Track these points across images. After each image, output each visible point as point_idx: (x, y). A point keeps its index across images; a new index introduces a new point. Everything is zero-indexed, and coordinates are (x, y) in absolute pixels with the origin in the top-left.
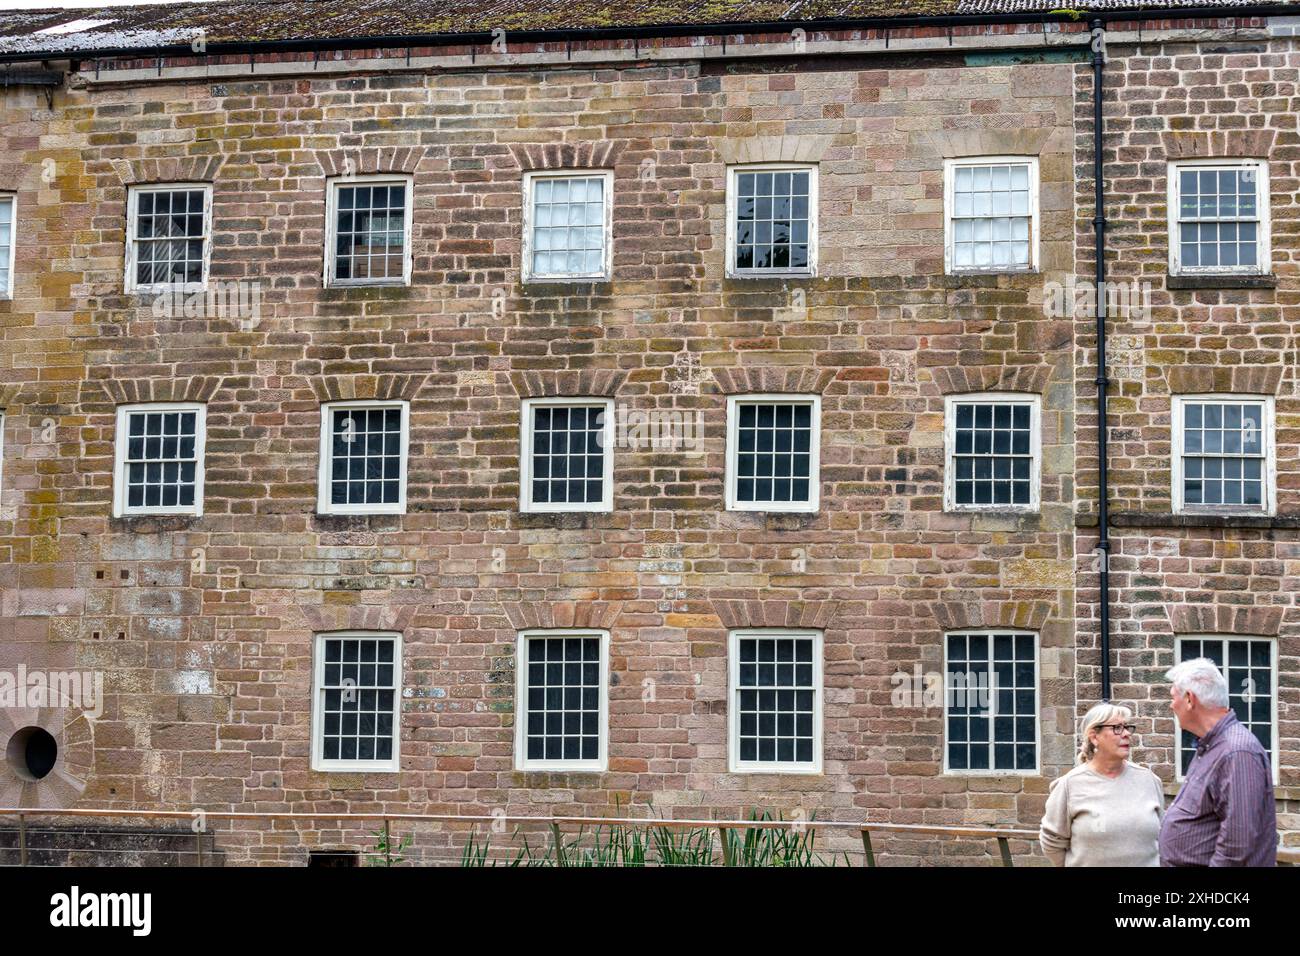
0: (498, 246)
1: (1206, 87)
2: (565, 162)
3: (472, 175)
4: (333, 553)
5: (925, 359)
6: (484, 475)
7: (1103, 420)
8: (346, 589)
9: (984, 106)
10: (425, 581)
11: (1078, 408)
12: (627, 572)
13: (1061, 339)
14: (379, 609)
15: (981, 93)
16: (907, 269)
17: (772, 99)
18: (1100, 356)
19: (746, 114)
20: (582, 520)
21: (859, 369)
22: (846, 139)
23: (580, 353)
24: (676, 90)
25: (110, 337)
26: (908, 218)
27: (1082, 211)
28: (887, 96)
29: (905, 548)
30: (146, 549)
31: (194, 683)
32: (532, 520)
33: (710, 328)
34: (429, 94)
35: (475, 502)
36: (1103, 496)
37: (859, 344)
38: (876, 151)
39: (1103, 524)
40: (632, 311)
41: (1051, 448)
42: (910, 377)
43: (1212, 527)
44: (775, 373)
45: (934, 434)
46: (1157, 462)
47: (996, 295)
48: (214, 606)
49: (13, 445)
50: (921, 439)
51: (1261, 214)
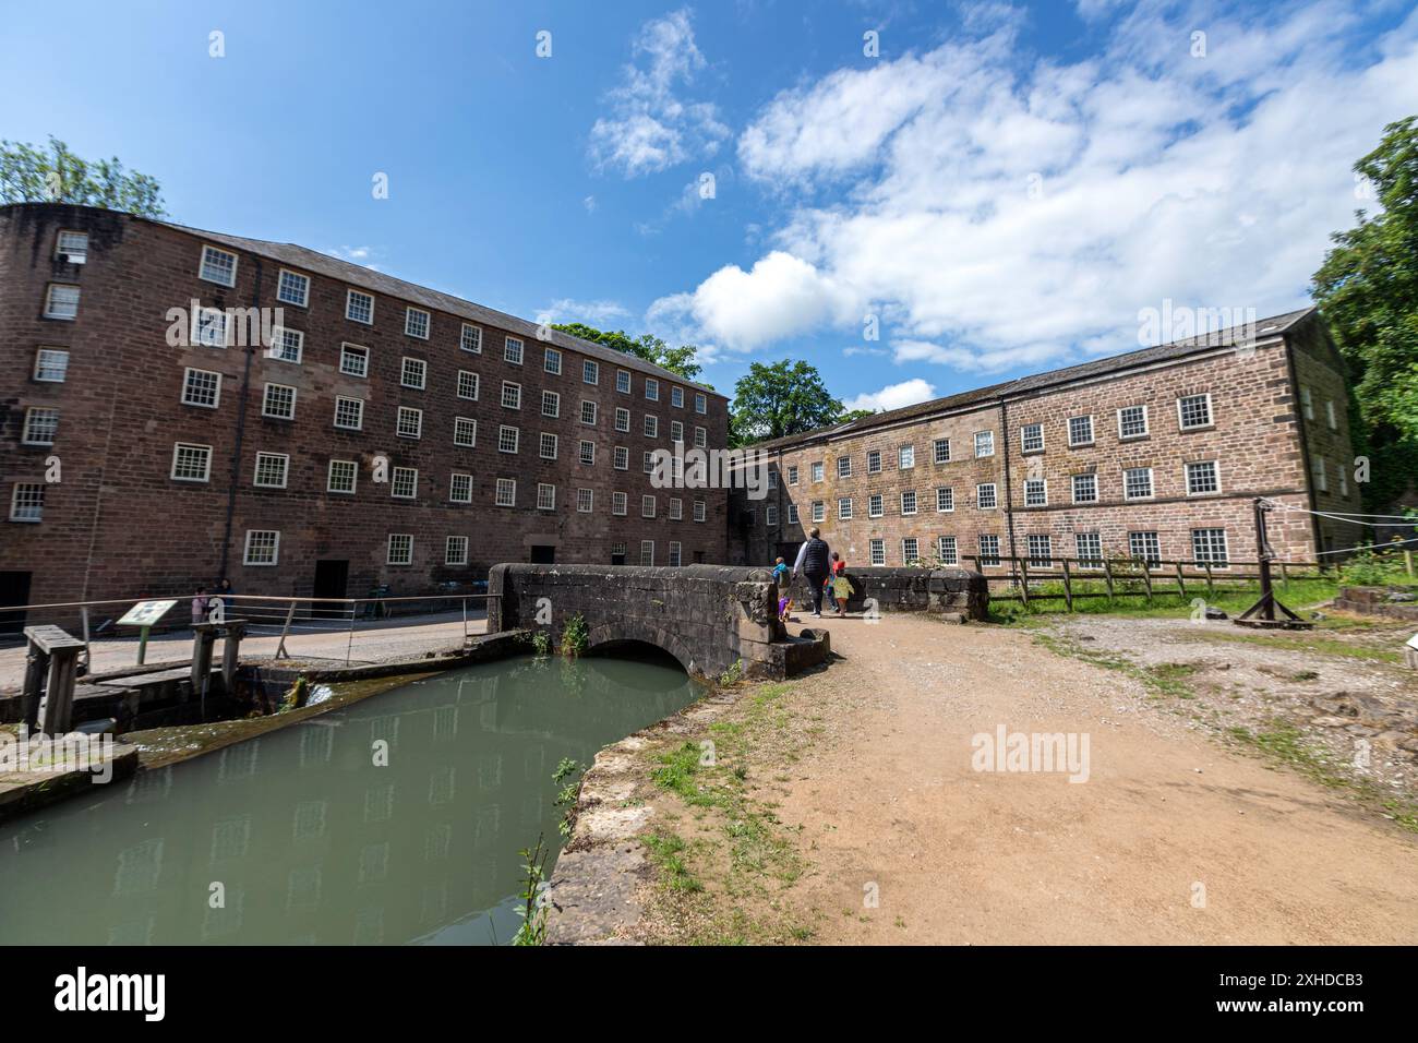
0: (896, 462)
1: (1027, 408)
2: (905, 446)
3: (890, 449)
4: (871, 524)
5: (972, 477)
6: (895, 508)
7: (1008, 487)
8: (874, 531)
9: (981, 420)
10: (886, 530)
11: (1003, 485)
12: (920, 526)
13: (999, 470)
14: (879, 535)
15: (979, 417)
16: (967, 458)
17: (939, 426)
18: (1007, 473)
19: (935, 430)
20: (911, 515)
21: (959, 480)
22: (954, 432)
23: (909, 482)
24: (923, 426)
25: (837, 487)
26: (968, 447)
27: (1002, 441)
28: (962, 421)
29: (970, 518)
30: (844, 525)
31: (852, 550)
32: (903, 517)
33: (932, 475)
34: (882, 434)
35: (894, 513)
36: (1009, 505)
37: (959, 475)
38: (960, 433)
39: (1010, 511)
40: (918, 473)
41: (999, 494)
42: (969, 481)
43: (1033, 510)
44: (944, 483)
45: (975, 493)
46: (1021, 496)
47: (986, 461)
48: (855, 536)
49: (826, 507)
50: (972, 494)
51: (1043, 436)
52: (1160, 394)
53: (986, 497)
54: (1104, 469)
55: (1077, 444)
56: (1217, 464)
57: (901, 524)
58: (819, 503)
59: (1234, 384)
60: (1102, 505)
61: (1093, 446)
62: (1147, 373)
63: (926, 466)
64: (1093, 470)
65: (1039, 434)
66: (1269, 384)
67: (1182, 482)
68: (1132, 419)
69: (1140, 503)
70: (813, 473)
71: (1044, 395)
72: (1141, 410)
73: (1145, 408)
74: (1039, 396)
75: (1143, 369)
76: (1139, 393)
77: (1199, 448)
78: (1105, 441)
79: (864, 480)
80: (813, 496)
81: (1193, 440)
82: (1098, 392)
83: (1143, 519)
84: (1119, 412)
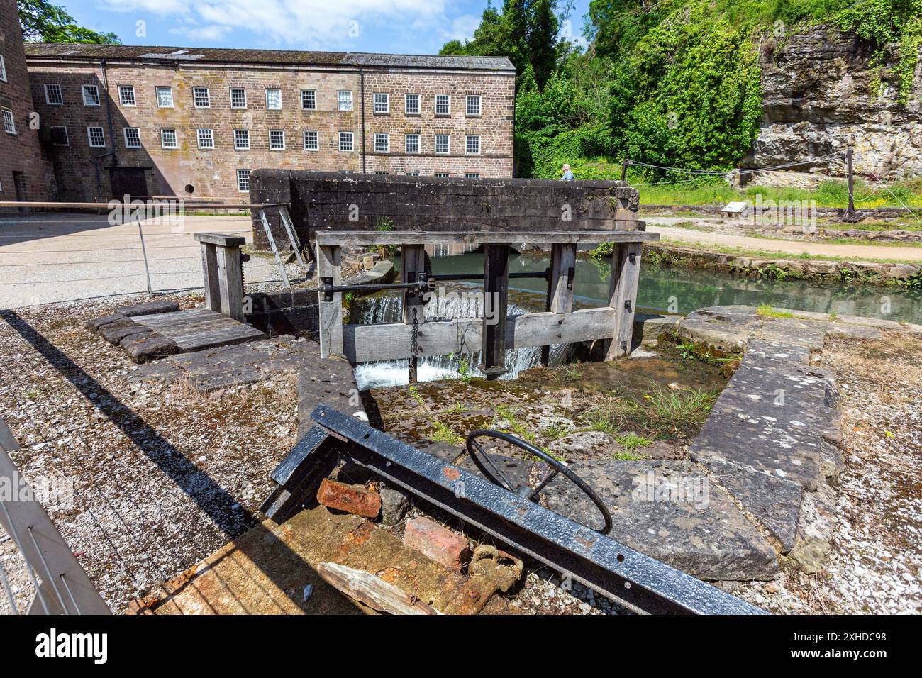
0: (262, 102)
1: (379, 80)
2: (272, 89)
3: (256, 89)
4: (238, 156)
5: (335, 126)
6: (263, 143)
7: (364, 136)
8: (241, 162)
9: (343, 81)
11: (360, 134)
13: (356, 123)
14: (247, 165)
15: (343, 79)
16: (332, 110)
17: (306, 77)
18: (363, 126)
19: (303, 80)
20: (280, 151)
21: (324, 126)
22: (321, 85)
23: (277, 122)
24: (291, 75)
25: (193, 115)
26: (331, 101)
27: (360, 101)
28: (327, 78)
29: (333, 157)
30: (205, 154)
31: (217, 177)
32: (272, 151)
33: (299, 119)
34: (247, 73)
35: (262, 147)
36: (364, 150)
37: (324, 122)
38: (325, 88)
39: (364, 154)
40: (286, 115)
41: (356, 141)
42: (333, 128)
43: (380, 155)
44: (310, 127)
45: (337, 138)
46: (371, 144)
47: (346, 115)
48: (218, 165)
49: (178, 135)
50: (335, 139)
51: (388, 102)
52: (459, 91)
53: (346, 142)
54: (424, 133)
55: (410, 113)
56: (480, 138)
57: (270, 158)
58: (169, 130)
59: (492, 94)
60: (422, 155)
61: (420, 116)
62: (453, 74)
63: (294, 110)
64: (419, 132)
65: (386, 101)
66: (507, 98)
67: (462, 147)
68: (442, 103)
69: (443, 156)
70: (157, 97)
71: (391, 73)
72: (447, 98)
73: (450, 97)
74: (388, 73)
75: (452, 72)
76: (447, 87)
77: (474, 127)
78: (426, 114)
79: (227, 113)
80: (161, 122)
81: (472, 122)
82: (425, 80)
83: (442, 166)
84: (436, 96)
